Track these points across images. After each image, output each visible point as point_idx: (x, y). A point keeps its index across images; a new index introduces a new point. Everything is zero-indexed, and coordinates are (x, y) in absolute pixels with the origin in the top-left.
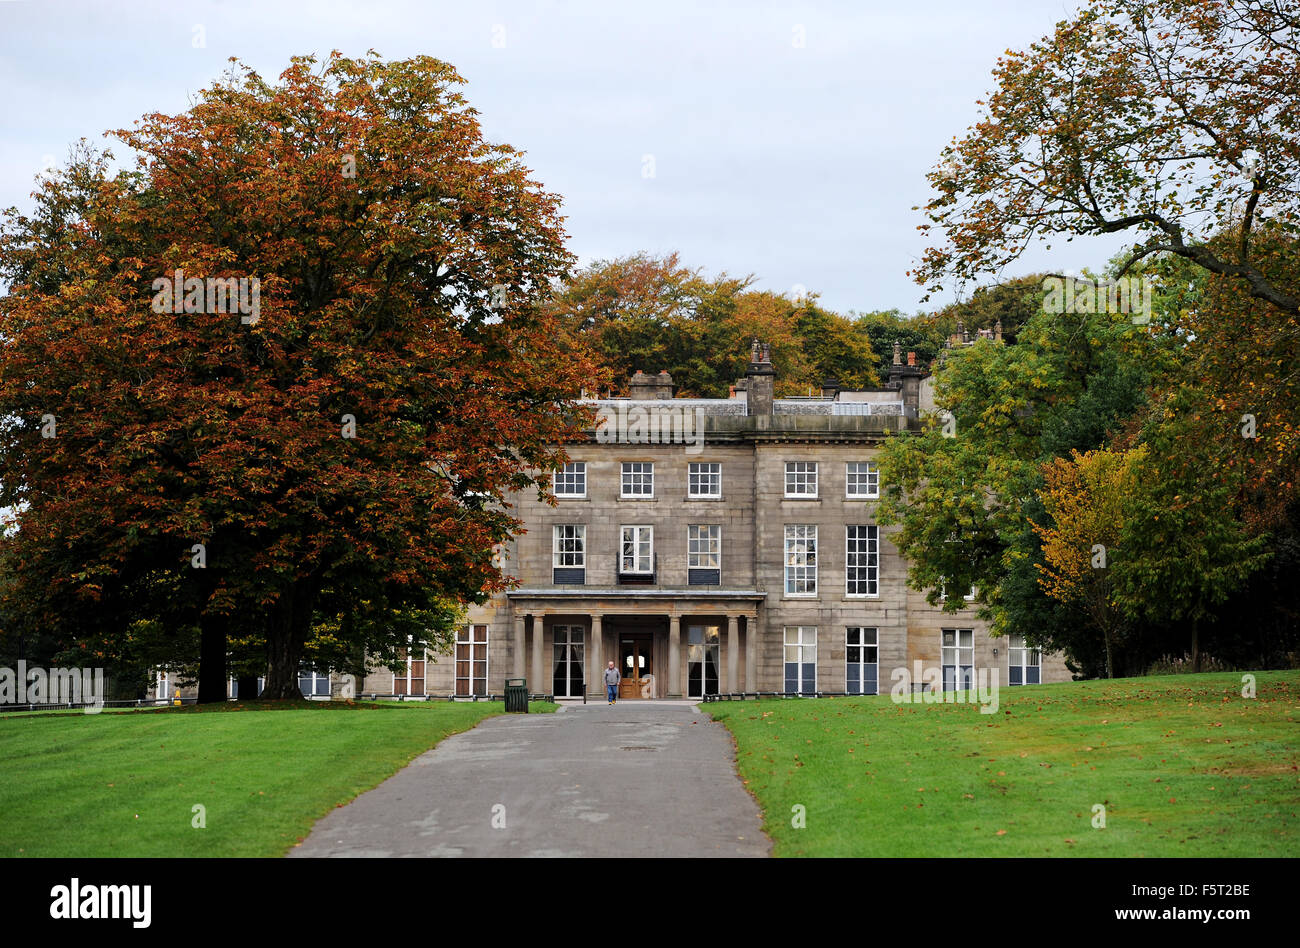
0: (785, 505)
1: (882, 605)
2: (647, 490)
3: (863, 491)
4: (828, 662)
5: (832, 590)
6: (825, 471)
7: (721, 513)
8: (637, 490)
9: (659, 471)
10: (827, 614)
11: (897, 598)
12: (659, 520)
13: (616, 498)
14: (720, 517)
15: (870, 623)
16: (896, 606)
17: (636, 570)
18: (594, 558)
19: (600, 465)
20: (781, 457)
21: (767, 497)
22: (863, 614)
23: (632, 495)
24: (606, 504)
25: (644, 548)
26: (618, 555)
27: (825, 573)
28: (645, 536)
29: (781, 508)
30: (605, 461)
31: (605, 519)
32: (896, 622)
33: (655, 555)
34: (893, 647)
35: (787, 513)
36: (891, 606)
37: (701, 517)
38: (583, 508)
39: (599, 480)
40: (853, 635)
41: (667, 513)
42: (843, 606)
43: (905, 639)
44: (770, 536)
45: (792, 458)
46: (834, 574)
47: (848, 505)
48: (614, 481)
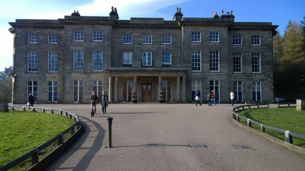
0: (191, 44)
1: (221, 74)
2: (150, 42)
3: (214, 40)
4: (205, 91)
5: (206, 69)
6: (204, 34)
7: (171, 48)
8: (147, 42)
9: (153, 36)
10: (204, 76)
11: (225, 72)
12: (153, 50)
13: (141, 44)
14: (171, 49)
15: (217, 79)
16: (225, 74)
17: (147, 65)
18: (135, 61)
19: (136, 34)
20: (190, 30)
21: (186, 42)
22: (215, 76)
23: (146, 43)
24: (138, 46)
25: (149, 59)
26: (142, 61)
27: (203, 65)
28: (149, 55)
29: (190, 45)
30: (137, 33)
31: (138, 50)
32: (225, 79)
33: (152, 60)
34: (224, 86)
35: (192, 47)
36: (223, 74)
37: (166, 49)
38: (131, 47)
39: (136, 39)
40: (212, 83)
41: (156, 48)
42: (209, 74)
43: (227, 84)
44: (187, 53)
45: (193, 30)
46: (206, 65)
47: (210, 44)
48: (140, 39)
